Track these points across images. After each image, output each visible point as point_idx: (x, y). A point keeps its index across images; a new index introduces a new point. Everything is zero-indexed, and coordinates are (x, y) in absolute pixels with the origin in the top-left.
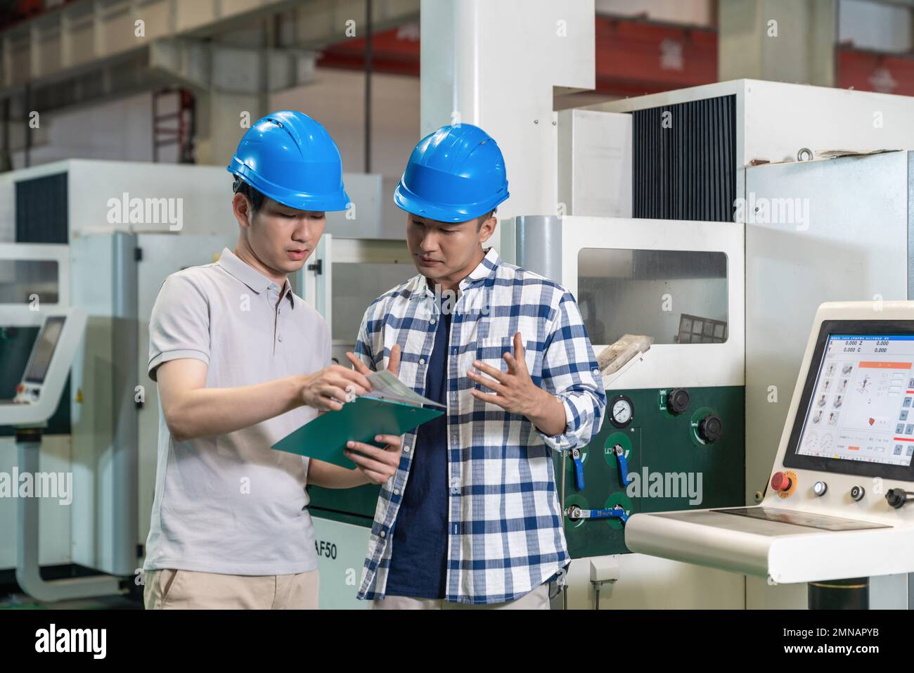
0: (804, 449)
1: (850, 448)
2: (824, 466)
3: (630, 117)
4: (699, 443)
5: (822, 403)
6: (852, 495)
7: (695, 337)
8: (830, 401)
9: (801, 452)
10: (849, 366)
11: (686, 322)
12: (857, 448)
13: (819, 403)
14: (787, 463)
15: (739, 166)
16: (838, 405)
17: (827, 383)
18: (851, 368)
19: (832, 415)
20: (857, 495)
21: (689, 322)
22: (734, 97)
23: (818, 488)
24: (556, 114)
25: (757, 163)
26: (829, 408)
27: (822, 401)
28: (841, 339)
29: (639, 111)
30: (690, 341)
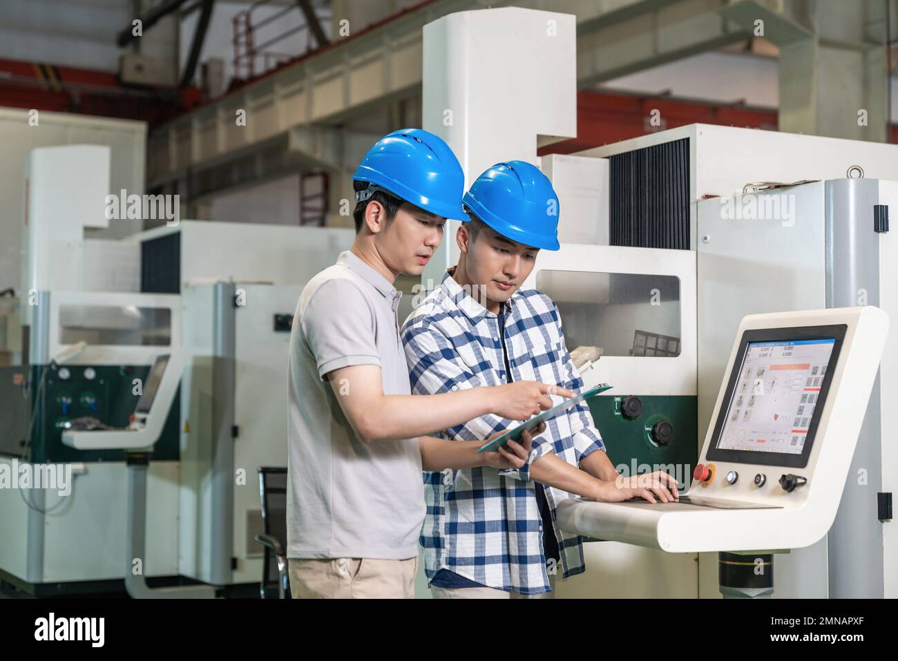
0: (723, 445)
1: (759, 441)
2: (736, 458)
3: (607, 161)
4: (653, 445)
5: (740, 403)
6: (756, 483)
7: (648, 351)
8: (746, 401)
9: (720, 447)
10: (762, 369)
11: (640, 337)
12: (763, 441)
13: (737, 404)
14: (709, 458)
15: (692, 201)
16: (751, 404)
17: (745, 385)
18: (763, 371)
19: (746, 413)
20: (759, 482)
21: (644, 338)
22: (688, 139)
23: (731, 477)
24: (540, 159)
25: (708, 197)
26: (744, 408)
27: (739, 401)
28: (758, 346)
29: (615, 156)
30: (644, 355)
